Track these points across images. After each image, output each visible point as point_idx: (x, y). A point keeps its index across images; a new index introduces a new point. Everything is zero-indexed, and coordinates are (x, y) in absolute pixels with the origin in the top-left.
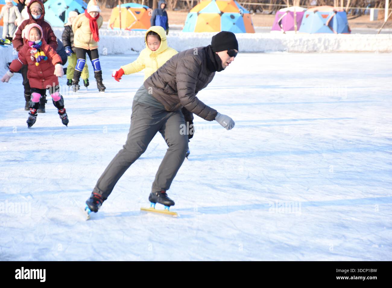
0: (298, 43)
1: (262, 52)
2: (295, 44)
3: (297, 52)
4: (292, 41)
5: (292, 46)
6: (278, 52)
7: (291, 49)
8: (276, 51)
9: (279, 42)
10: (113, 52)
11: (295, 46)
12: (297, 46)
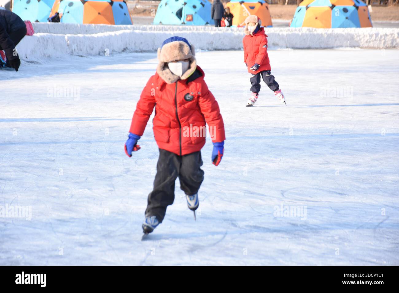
0: (374, 38)
1: (332, 48)
2: (371, 39)
3: (373, 48)
4: (367, 36)
5: (366, 42)
6: (349, 49)
7: (366, 45)
8: (347, 46)
9: (352, 37)
10: (153, 49)
11: (370, 42)
12: (373, 41)
